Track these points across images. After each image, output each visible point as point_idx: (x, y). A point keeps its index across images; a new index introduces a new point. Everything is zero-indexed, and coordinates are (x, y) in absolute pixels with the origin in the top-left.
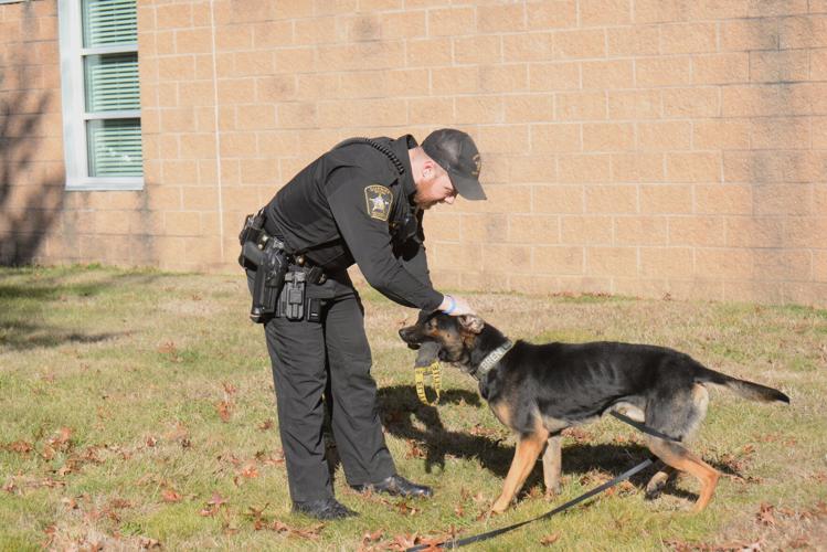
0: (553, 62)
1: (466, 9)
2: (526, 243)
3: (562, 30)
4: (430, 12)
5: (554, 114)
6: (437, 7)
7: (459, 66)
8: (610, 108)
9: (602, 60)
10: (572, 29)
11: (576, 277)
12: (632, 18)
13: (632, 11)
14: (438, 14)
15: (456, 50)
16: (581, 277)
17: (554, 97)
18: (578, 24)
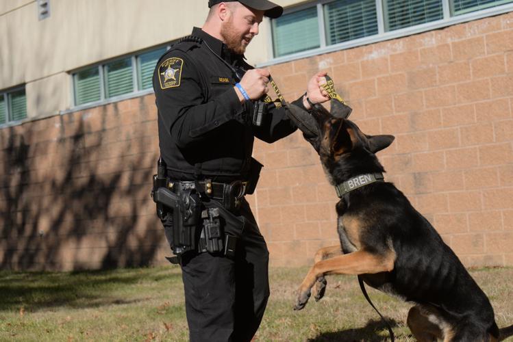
0: (457, 105)
1: (400, 75)
2: (447, 234)
3: (461, 82)
4: (378, 79)
5: (460, 142)
6: (382, 76)
7: (398, 114)
8: (496, 135)
9: (488, 101)
10: (468, 81)
11: (480, 255)
12: (506, 70)
13: (506, 64)
14: (383, 80)
15: (395, 104)
16: (484, 255)
17: (459, 129)
18: (472, 77)
